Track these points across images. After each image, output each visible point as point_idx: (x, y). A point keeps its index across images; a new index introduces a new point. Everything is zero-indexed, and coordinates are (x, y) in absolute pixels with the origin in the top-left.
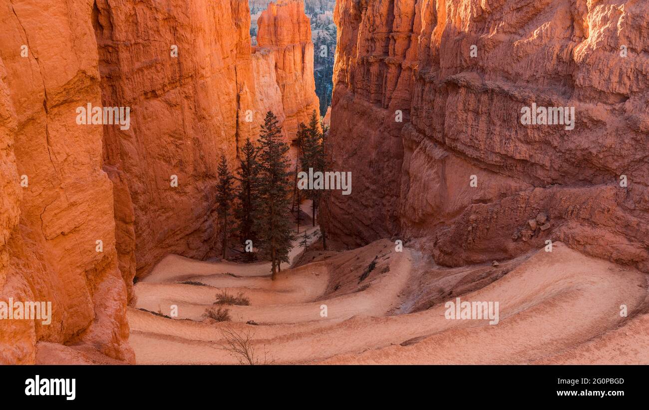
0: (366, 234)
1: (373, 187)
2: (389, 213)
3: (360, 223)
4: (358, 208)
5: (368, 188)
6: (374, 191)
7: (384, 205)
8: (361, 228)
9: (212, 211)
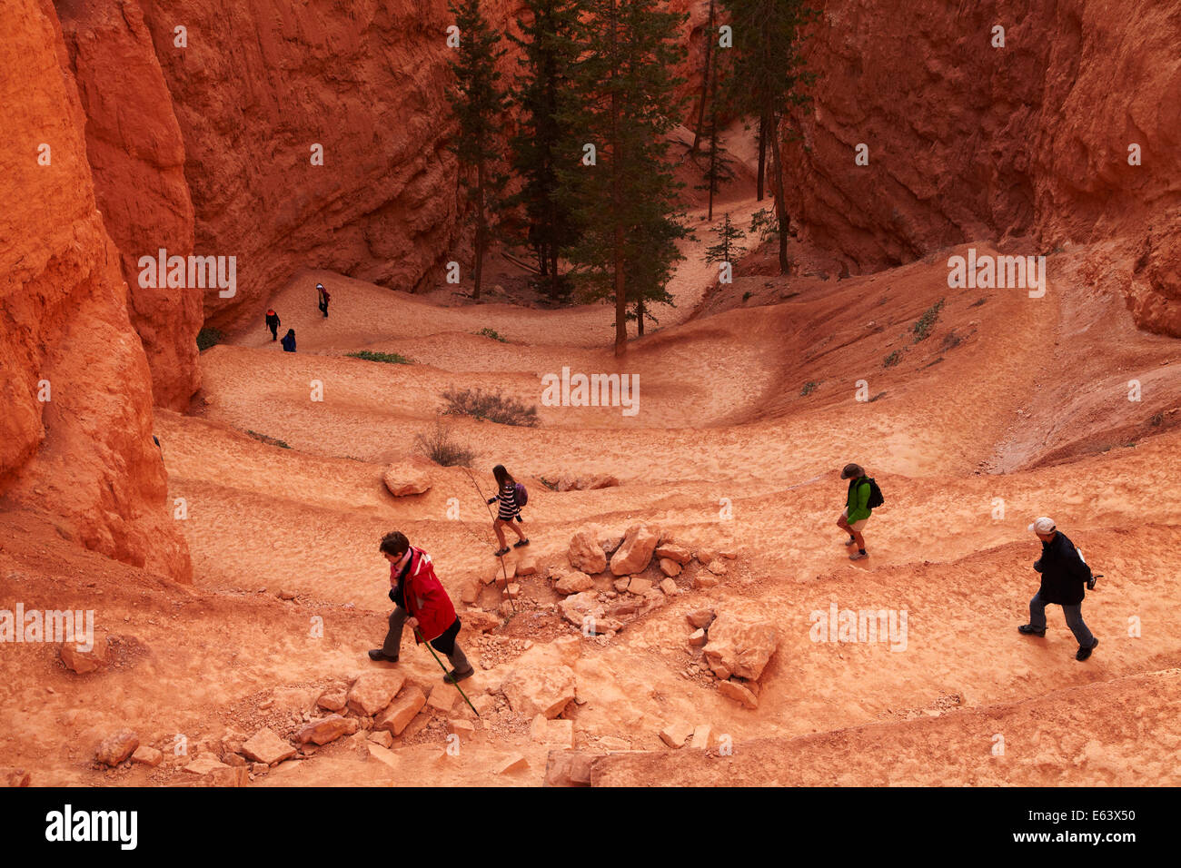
0: (916, 229)
1: (956, 74)
2: (1000, 162)
3: (902, 193)
4: (898, 143)
5: (935, 79)
6: (956, 89)
7: (985, 136)
8: (902, 211)
9: (441, 145)
